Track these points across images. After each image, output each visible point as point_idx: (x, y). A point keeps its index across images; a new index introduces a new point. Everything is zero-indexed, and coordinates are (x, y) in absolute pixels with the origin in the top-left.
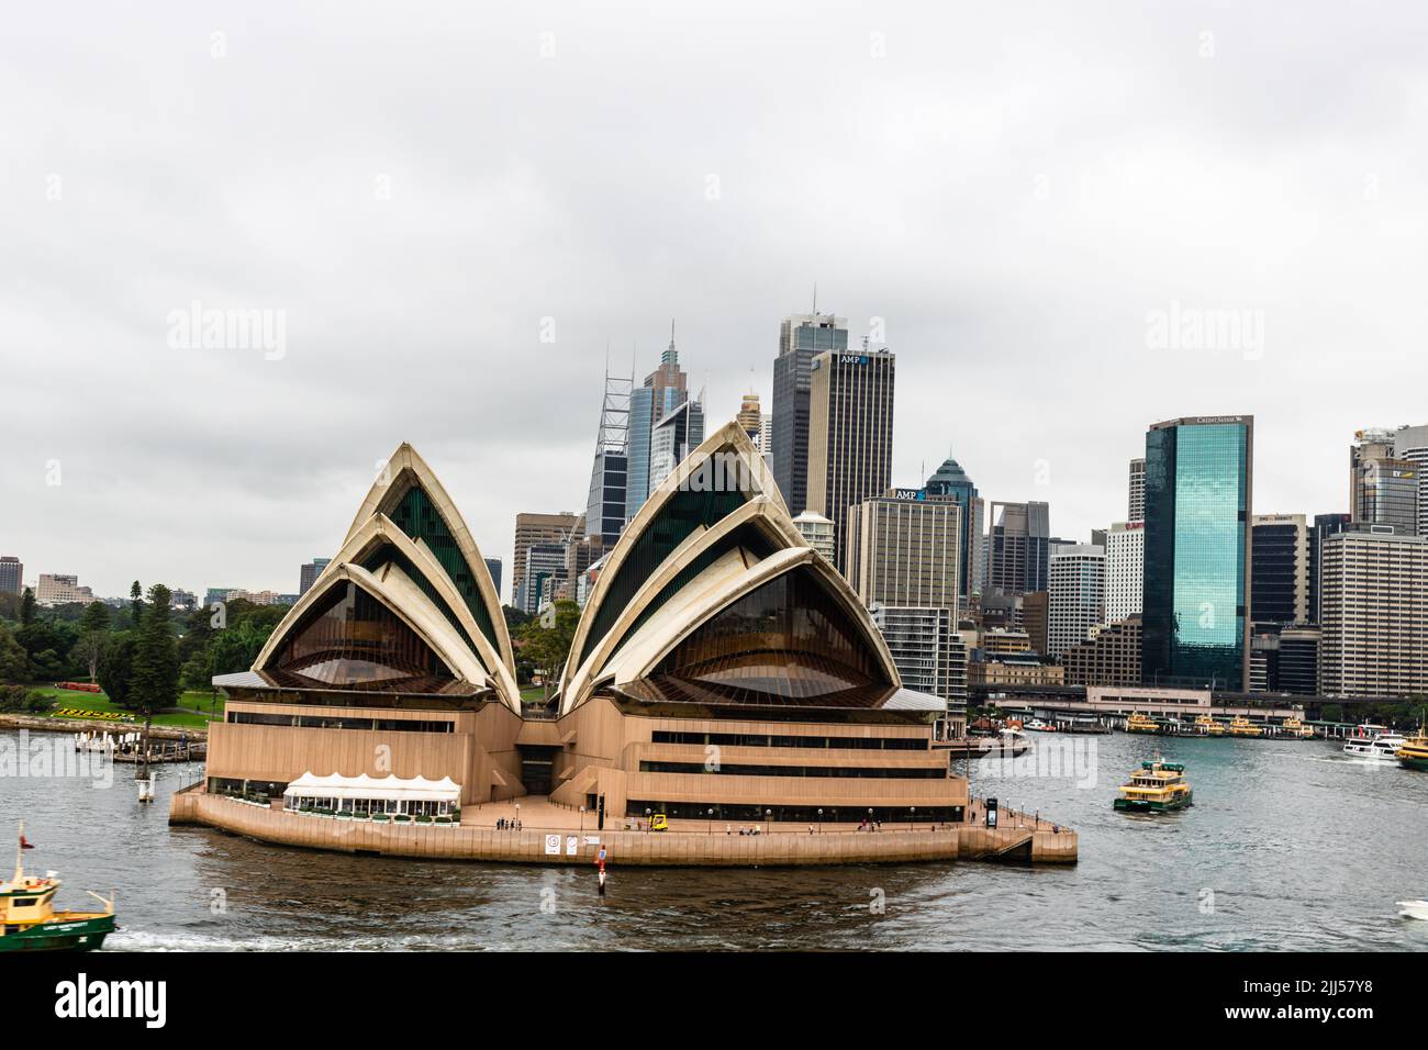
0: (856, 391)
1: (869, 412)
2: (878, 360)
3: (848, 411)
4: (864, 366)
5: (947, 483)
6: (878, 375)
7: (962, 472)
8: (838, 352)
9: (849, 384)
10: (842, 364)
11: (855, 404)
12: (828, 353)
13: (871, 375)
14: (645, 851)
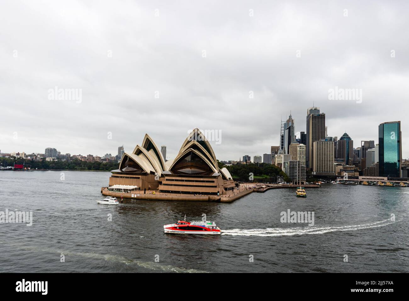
0: (317, 121)
1: (320, 125)
2: (322, 115)
3: (316, 125)
4: (319, 116)
5: (344, 138)
6: (322, 118)
7: (348, 135)
8: (313, 114)
9: (316, 120)
10: (314, 116)
11: (317, 124)
12: (312, 114)
13: (320, 118)
14: (147, 197)
